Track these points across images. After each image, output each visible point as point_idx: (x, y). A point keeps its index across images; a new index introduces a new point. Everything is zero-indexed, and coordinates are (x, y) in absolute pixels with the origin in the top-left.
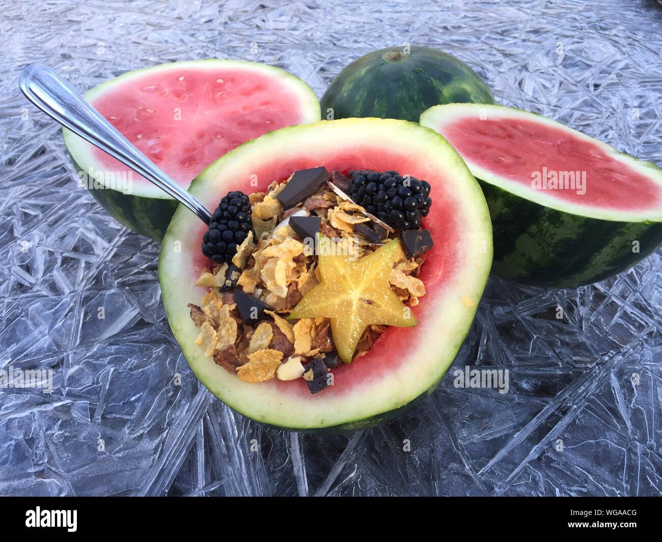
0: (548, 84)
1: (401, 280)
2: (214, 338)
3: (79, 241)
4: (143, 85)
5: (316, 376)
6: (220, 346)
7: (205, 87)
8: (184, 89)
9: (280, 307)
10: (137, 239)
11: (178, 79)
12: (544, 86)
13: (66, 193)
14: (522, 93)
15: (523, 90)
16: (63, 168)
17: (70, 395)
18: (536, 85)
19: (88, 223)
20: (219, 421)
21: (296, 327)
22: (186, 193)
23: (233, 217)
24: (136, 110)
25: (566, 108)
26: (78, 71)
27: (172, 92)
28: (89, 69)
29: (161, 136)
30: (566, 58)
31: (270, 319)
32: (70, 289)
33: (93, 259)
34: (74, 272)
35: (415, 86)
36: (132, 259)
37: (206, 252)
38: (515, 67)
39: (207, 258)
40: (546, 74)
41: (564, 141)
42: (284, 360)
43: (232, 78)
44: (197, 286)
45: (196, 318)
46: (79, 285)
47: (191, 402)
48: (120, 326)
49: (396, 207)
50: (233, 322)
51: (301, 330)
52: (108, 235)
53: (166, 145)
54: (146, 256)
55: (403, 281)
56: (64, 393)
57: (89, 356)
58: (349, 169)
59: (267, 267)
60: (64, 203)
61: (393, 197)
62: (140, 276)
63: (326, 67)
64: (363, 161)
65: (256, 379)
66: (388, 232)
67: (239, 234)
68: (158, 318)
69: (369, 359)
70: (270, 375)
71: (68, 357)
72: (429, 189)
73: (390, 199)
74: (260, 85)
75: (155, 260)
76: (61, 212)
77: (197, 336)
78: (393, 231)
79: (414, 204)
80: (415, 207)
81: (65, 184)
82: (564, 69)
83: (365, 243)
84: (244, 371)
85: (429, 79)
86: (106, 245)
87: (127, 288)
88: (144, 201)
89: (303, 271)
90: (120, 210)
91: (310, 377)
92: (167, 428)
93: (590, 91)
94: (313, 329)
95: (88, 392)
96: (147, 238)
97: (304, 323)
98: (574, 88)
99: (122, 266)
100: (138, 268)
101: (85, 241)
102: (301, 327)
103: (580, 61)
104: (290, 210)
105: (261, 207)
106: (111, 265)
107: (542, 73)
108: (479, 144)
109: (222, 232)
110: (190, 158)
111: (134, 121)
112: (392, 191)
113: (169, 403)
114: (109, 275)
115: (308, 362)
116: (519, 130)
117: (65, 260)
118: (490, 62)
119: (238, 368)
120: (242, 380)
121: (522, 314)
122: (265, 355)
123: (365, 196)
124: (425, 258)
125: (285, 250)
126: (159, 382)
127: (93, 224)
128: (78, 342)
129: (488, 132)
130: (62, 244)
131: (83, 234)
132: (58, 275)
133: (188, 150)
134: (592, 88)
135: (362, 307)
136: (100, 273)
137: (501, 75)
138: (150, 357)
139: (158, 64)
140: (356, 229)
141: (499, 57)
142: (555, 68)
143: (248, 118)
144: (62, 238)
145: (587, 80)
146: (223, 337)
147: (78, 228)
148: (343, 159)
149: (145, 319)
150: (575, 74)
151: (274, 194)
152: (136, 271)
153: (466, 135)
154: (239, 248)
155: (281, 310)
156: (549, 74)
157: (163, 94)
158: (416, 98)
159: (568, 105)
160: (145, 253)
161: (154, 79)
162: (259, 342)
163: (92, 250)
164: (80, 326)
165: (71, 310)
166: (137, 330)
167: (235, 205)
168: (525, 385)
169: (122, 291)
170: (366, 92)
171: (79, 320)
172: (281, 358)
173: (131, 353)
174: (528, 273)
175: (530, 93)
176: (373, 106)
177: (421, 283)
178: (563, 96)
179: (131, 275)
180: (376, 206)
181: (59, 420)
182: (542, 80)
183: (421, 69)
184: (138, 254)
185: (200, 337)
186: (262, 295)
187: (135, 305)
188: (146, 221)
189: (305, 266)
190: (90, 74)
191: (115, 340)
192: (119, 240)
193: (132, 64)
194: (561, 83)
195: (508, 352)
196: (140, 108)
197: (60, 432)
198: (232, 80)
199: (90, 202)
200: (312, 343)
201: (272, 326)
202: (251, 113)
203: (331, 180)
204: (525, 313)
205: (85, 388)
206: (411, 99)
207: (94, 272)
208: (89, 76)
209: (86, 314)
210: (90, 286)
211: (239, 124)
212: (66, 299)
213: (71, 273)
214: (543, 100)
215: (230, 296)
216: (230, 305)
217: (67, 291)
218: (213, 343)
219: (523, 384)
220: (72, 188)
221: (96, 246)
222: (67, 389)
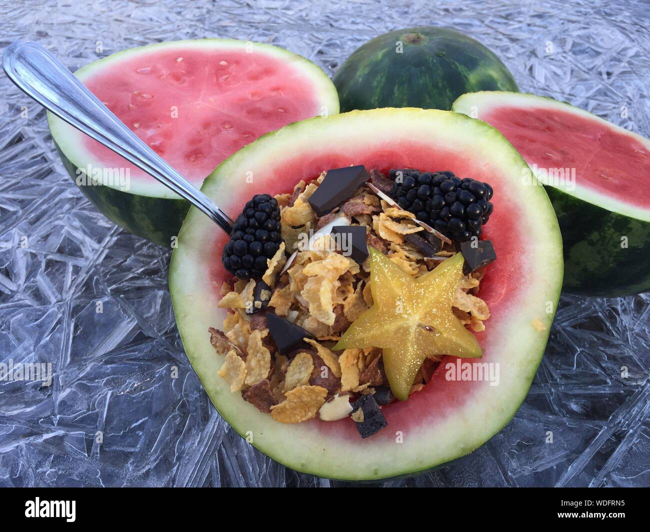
0: (559, 72)
1: (463, 301)
2: (242, 371)
3: (64, 240)
4: (137, 66)
5: (366, 416)
6: (250, 381)
7: (207, 69)
8: (183, 71)
9: (321, 333)
10: (130, 239)
11: (175, 60)
12: (555, 73)
13: (48, 186)
14: (534, 80)
15: (534, 78)
16: (43, 157)
17: (62, 424)
18: (547, 72)
19: (75, 220)
20: (236, 452)
21: (342, 359)
22: (198, 192)
23: (262, 225)
24: (130, 95)
25: (581, 97)
26: (57, 50)
27: (170, 74)
28: (68, 48)
29: (161, 125)
30: (574, 45)
31: (309, 348)
32: (56, 297)
33: (81, 262)
34: (60, 277)
35: (439, 72)
36: (126, 263)
37: (228, 266)
38: (524, 53)
39: (228, 273)
40: (556, 60)
41: (603, 134)
42: (329, 398)
43: (236, 60)
44: (219, 307)
45: (218, 344)
46: (67, 293)
47: (202, 430)
48: (116, 340)
49: (456, 215)
50: (265, 352)
51: (348, 362)
52: (98, 235)
53: (167, 135)
54: (142, 259)
55: (465, 302)
56: (56, 423)
57: (83, 377)
58: (389, 168)
59: (308, 288)
60: (46, 197)
61: (453, 203)
62: (136, 282)
63: (325, 49)
64: (406, 158)
65: (293, 420)
66: (443, 243)
67: (269, 245)
68: (159, 331)
69: (427, 395)
70: (310, 415)
71: (58, 378)
72: (492, 193)
73: (449, 205)
74: (268, 69)
75: (152, 263)
76: (44, 207)
77: (221, 367)
78: (450, 242)
79: (478, 212)
80: (479, 215)
81: (46, 176)
82: (574, 56)
83: (419, 257)
84: (279, 411)
85: (454, 64)
86: (96, 246)
87: (122, 296)
88: (146, 201)
89: (349, 291)
90: (116, 209)
91: (359, 418)
92: (176, 464)
93: (603, 80)
94: (360, 360)
95: (83, 420)
96: (141, 238)
97: (351, 353)
98: (587, 76)
99: (114, 270)
100: (133, 272)
101: (72, 241)
102: (347, 357)
103: (588, 47)
104: (326, 216)
105: (292, 212)
106: (102, 269)
107: (552, 59)
108: (522, 138)
109: (249, 242)
110: (195, 151)
111: (129, 107)
112: (451, 197)
113: (178, 432)
114: (101, 281)
115: (356, 398)
116: (555, 120)
117: (50, 264)
118: (497, 47)
119: (272, 407)
120: (276, 420)
121: (563, 325)
122: (305, 392)
123: (416, 200)
124: (485, 273)
125: (330, 267)
126: (165, 408)
127: (80, 221)
128: (69, 360)
129: (526, 124)
130: (45, 245)
131: (69, 232)
132: (42, 281)
133: (193, 142)
134: (605, 76)
135: (420, 334)
136: (91, 278)
137: (510, 61)
138: (152, 377)
139: (143, 44)
140: (406, 240)
141: (506, 42)
142: (564, 55)
143: (258, 105)
144: (46, 237)
145: (599, 67)
146: (252, 369)
147: (62, 227)
148: (382, 156)
149: (144, 332)
150: (586, 61)
151: (304, 197)
152: (131, 276)
153: (505, 127)
154: (270, 263)
155: (323, 337)
156: (558, 61)
157: (159, 77)
158: (440, 85)
159: (582, 94)
160: (140, 255)
161: (149, 60)
162: (297, 376)
163: (80, 250)
164: (71, 341)
165: (59, 322)
166: (136, 345)
167: (263, 211)
168: (574, 407)
169: (116, 300)
170: (385, 77)
171: (68, 334)
172: (325, 395)
173: (130, 372)
174: (579, 283)
175: (543, 81)
176: (393, 93)
177: (483, 303)
178: (576, 85)
179: (126, 281)
180: (429, 213)
181: (51, 454)
182: (553, 67)
183: (444, 53)
184: (133, 256)
185: (224, 367)
186: (298, 318)
187: (132, 316)
188: (145, 223)
189: (352, 285)
190: (69, 53)
191: (110, 358)
192: (110, 240)
193: (115, 43)
194: (572, 71)
195: (551, 368)
196: (136, 92)
197: (53, 470)
198: (237, 62)
199: (76, 197)
200: (360, 376)
201: (313, 356)
202: (261, 100)
203: (370, 181)
204: (565, 324)
205: (79, 415)
206: (435, 86)
207: (83, 276)
208: (68, 56)
209: (76, 327)
210: (80, 293)
211: (249, 112)
212: (52, 309)
213: (56, 277)
214: (556, 88)
215: (261, 319)
216: (261, 331)
217: (53, 300)
218: (241, 377)
219: (572, 404)
220: (55, 180)
221: (85, 247)
222: (58, 416)
